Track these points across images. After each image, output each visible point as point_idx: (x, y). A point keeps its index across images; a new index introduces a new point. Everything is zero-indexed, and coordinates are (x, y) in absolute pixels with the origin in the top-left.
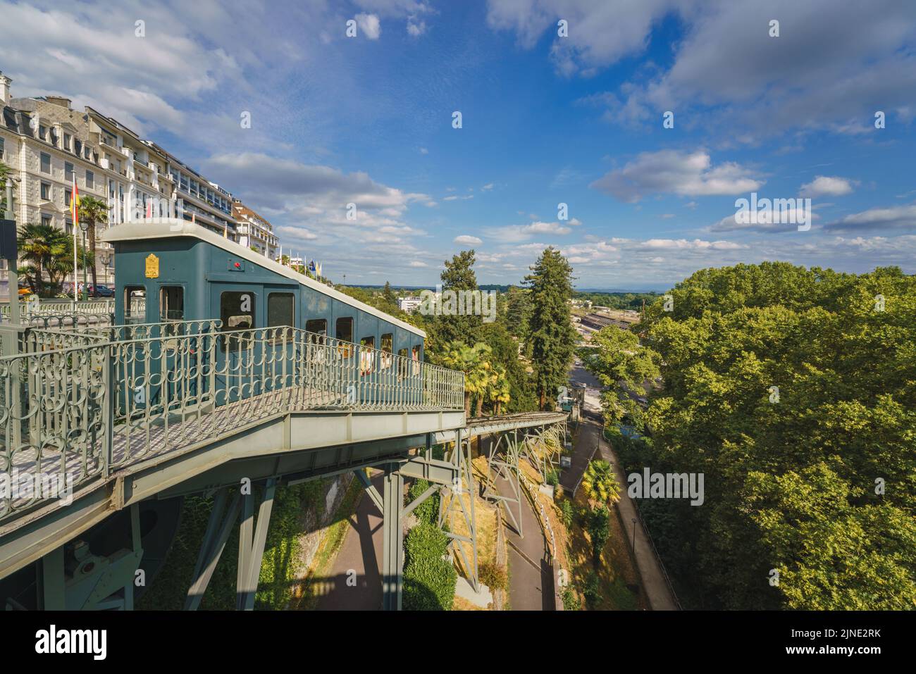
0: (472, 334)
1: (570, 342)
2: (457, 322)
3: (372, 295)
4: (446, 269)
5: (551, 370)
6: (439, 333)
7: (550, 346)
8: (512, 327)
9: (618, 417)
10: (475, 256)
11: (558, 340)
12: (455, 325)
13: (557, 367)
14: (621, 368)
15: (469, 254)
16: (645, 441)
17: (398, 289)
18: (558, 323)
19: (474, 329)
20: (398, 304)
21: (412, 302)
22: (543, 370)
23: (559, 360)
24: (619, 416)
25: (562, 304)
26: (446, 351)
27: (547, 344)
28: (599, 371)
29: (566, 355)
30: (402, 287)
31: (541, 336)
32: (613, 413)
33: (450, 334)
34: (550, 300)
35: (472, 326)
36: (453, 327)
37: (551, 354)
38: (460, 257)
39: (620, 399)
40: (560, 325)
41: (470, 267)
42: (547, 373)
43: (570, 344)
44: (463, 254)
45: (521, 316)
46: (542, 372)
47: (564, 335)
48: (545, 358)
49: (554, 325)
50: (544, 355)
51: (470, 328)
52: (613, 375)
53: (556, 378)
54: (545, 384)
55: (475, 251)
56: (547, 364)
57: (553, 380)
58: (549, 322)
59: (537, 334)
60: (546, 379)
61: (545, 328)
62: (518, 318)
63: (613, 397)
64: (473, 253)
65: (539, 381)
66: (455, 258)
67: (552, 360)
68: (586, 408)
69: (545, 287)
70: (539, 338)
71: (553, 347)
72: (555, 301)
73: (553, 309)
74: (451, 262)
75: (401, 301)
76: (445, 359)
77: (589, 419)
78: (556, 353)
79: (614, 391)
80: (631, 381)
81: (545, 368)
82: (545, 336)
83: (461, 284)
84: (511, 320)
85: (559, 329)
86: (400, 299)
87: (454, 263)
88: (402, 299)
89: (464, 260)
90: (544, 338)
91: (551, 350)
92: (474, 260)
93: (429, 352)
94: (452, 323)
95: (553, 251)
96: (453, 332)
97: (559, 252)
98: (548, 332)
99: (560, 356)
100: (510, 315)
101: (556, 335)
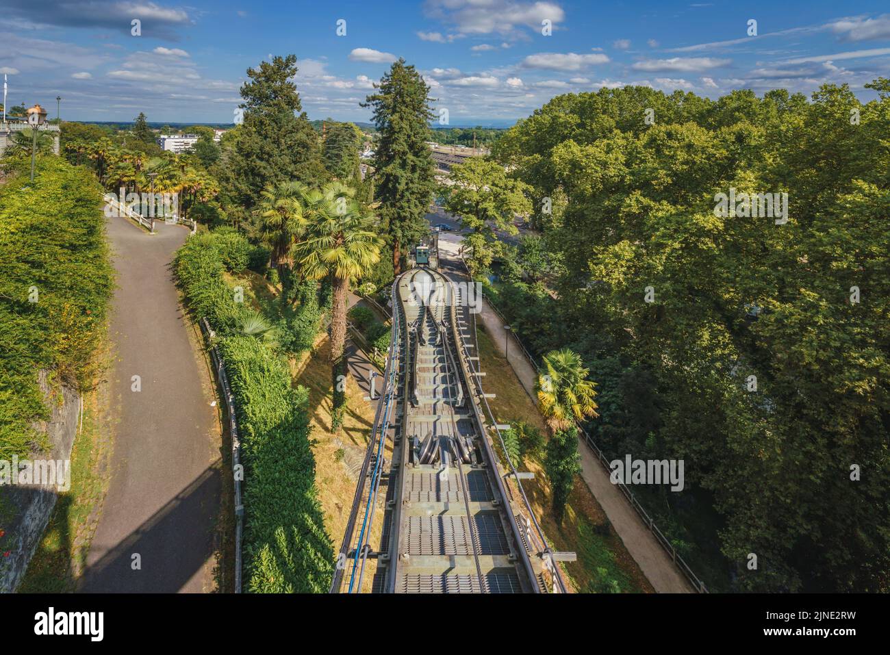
0: (296, 173)
1: (429, 178)
2: (270, 156)
3: (116, 133)
4: (250, 81)
5: (408, 214)
6: (239, 174)
7: (407, 184)
8: (330, 167)
9: (487, 263)
10: (296, 65)
11: (416, 175)
12: (268, 161)
13: (416, 211)
14: (490, 206)
15: (288, 60)
16: (519, 287)
17: (157, 126)
18: (416, 154)
19: (299, 166)
20: (160, 143)
21: (182, 140)
22: (396, 215)
23: (417, 203)
24: (488, 261)
25: (421, 131)
26: (268, 200)
27: (403, 181)
28: (461, 211)
29: (424, 195)
30: (166, 124)
31: (394, 172)
32: (480, 261)
33: (259, 175)
34: (405, 125)
35: (295, 163)
36: (263, 164)
37: (407, 194)
38: (272, 64)
39: (489, 241)
40: (418, 157)
41: (288, 79)
42: (403, 219)
43: (429, 181)
44: (277, 60)
45: (342, 153)
46: (394, 219)
47: (424, 170)
48: (399, 200)
49: (410, 157)
50: (398, 197)
51: (293, 166)
52: (482, 214)
53: (414, 225)
54: (399, 234)
55: (297, 56)
56: (402, 208)
57: (410, 228)
58: (404, 153)
59: (388, 169)
60: (401, 227)
61: (398, 161)
62: (338, 156)
63: (479, 240)
64: (294, 59)
65: (392, 230)
66: (264, 66)
67: (408, 201)
68: (442, 256)
69: (398, 109)
70: (392, 175)
71: (411, 185)
72: (410, 126)
73: (409, 136)
74: (258, 70)
75: (164, 139)
76: (267, 214)
77: (449, 269)
78: (413, 193)
79: (480, 232)
80: (500, 219)
81: (399, 213)
82: (399, 172)
83: (275, 102)
84: (329, 158)
85: (418, 163)
86: (162, 136)
87: (264, 73)
88: (166, 137)
89: (279, 69)
90: (398, 174)
91: (407, 190)
92: (296, 70)
93: (215, 203)
94: (262, 159)
95: (404, 65)
96: (263, 171)
97: (413, 67)
98: (403, 165)
99: (419, 196)
100: (328, 152)
101: (413, 170)
